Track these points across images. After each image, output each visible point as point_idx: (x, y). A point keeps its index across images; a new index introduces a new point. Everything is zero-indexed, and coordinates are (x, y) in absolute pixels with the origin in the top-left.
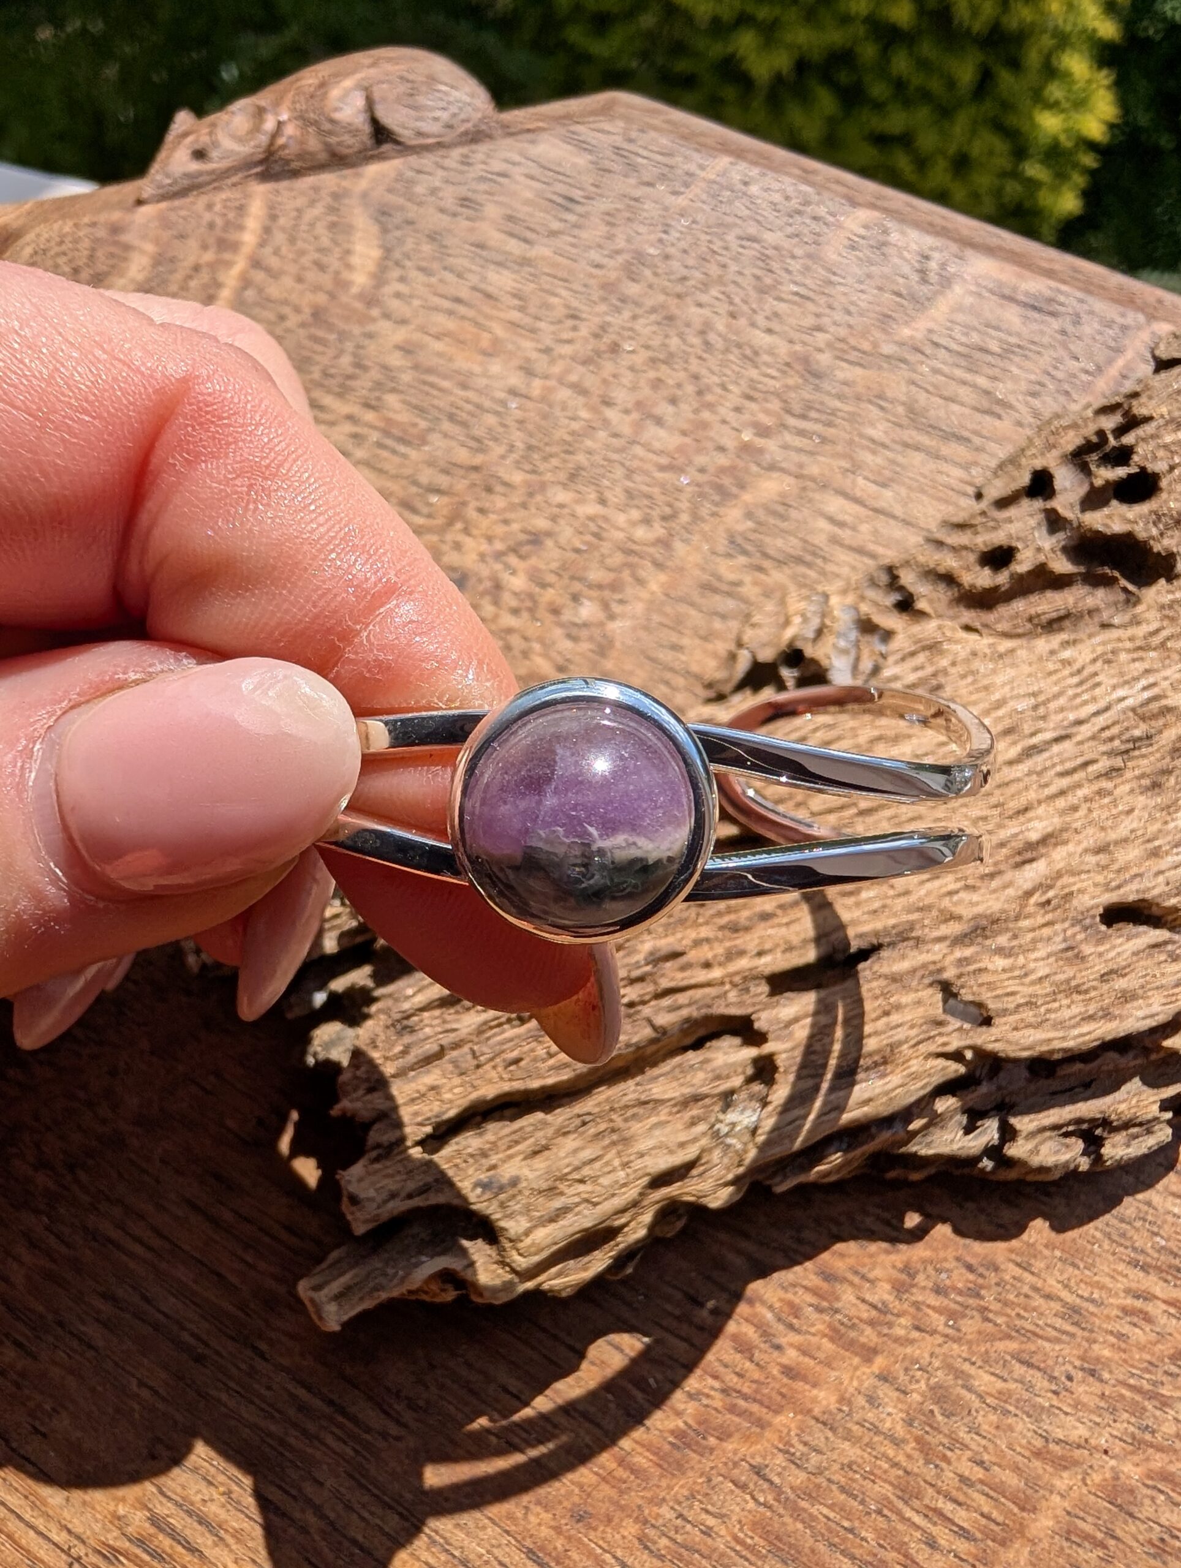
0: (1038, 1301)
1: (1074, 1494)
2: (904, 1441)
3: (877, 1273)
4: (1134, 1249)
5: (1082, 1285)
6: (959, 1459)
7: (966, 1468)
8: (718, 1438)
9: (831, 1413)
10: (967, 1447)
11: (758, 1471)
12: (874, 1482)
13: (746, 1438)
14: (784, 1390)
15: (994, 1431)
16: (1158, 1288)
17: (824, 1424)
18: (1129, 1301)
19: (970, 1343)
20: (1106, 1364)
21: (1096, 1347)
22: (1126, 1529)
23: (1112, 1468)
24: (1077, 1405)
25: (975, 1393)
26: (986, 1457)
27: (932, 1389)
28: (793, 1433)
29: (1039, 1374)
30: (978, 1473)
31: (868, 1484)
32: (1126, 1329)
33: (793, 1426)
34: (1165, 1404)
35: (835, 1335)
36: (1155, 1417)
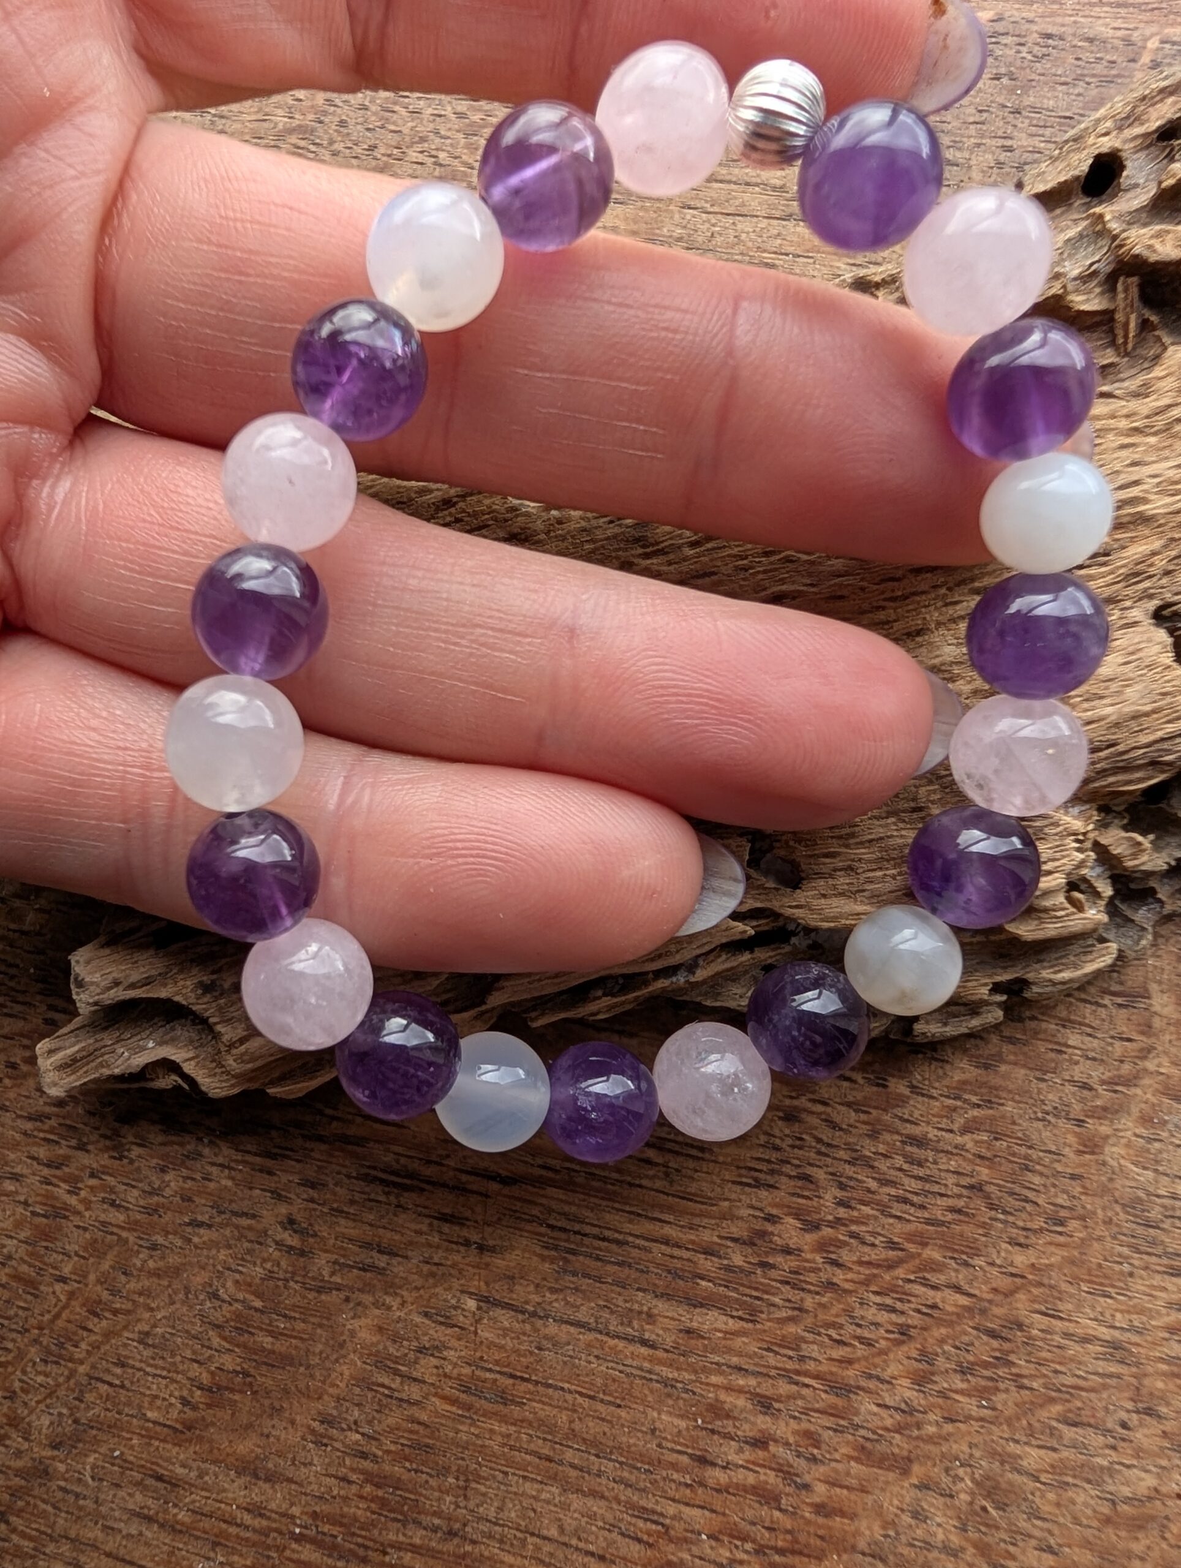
0: (1075, 1349)
3: (892, 1370)
4: (1170, 1255)
6: (1024, 1552)
7: (1034, 1559)
9: (876, 1543)
10: (1030, 1536)
14: (821, 1532)
15: (1053, 1510)
17: (873, 1556)
18: (1174, 1317)
19: (1009, 1420)
20: (1164, 1399)
21: (1147, 1381)
24: (1139, 1453)
25: (1027, 1474)
26: (1053, 1541)
27: (978, 1483)
29: (1090, 1432)
30: (1048, 1560)
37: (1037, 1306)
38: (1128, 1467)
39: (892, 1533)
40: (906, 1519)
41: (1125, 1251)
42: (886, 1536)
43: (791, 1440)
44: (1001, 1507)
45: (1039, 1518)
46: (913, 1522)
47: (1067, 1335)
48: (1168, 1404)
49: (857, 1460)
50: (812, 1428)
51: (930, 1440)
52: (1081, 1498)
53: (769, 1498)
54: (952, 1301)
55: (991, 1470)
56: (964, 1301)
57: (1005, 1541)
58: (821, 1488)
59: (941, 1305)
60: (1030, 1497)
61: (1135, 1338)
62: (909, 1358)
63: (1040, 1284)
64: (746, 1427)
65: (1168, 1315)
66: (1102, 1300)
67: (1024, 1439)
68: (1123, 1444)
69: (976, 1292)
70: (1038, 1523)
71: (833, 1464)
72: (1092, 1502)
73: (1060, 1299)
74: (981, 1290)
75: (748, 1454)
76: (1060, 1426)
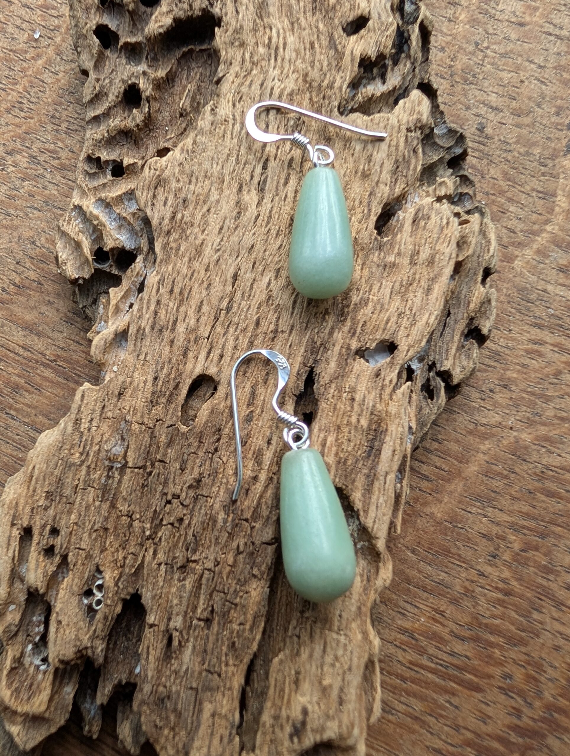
1: (492, 453)
7: (428, 443)
15: (444, 422)
16: (549, 338)
18: (530, 346)
20: (514, 381)
21: (508, 372)
22: (521, 468)
23: (515, 437)
24: (496, 404)
29: (473, 389)
30: (435, 445)
32: (527, 361)
34: (548, 400)
36: (542, 408)
38: (488, 409)
41: (513, 310)
48: (517, 386)
52: (460, 419)
65: (527, 345)
68: (488, 399)
72: (465, 423)
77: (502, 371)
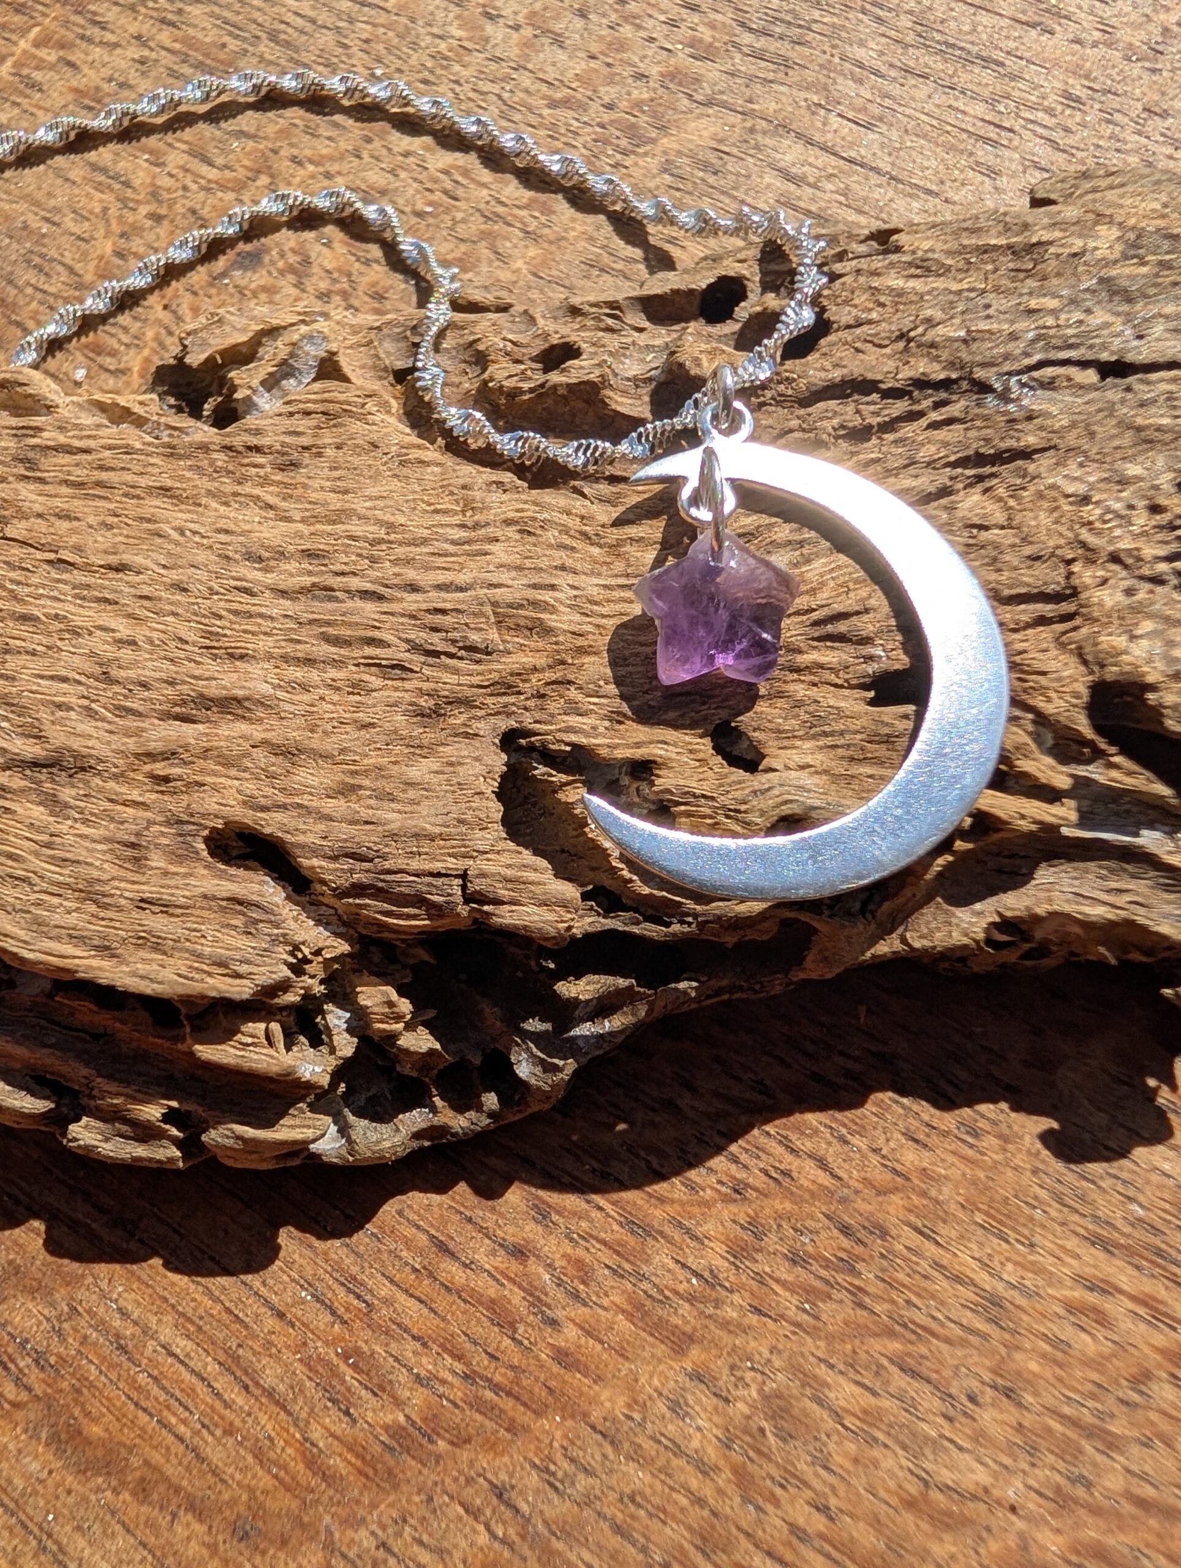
0: (941, 1284)
2: (716, 1469)
3: (709, 1228)
4: (1096, 1218)
5: (1010, 1267)
6: (792, 1502)
7: (803, 1515)
8: (452, 1443)
9: (614, 1420)
10: (806, 1483)
11: (500, 1493)
12: (664, 1523)
13: (492, 1446)
14: (553, 1384)
15: (848, 1465)
16: (1125, 1277)
17: (604, 1436)
18: (1078, 1294)
19: (830, 1338)
20: (1031, 1382)
21: (1019, 1356)
23: (1021, 1535)
24: (980, 1437)
25: (830, 1409)
26: (833, 1502)
27: (766, 1398)
28: (556, 1444)
29: (927, 1388)
30: (819, 1523)
31: (655, 1525)
32: (1067, 1332)
33: (558, 1434)
34: (1111, 1446)
35: (637, 1311)
36: (1095, 1464)
37: (912, 1218)
38: (960, 1449)
39: (637, 1416)
40: (661, 1407)
41: (1043, 1194)
42: (629, 1418)
43: (557, 1264)
44: (785, 1437)
45: (826, 1468)
46: (668, 1414)
47: (938, 1265)
48: (1036, 1394)
49: (630, 1317)
50: (588, 1259)
51: (725, 1325)
52: (888, 1463)
53: (506, 1322)
54: (809, 1173)
55: (788, 1387)
56: (824, 1178)
57: (773, 1479)
58: (571, 1333)
59: (795, 1175)
60: (824, 1437)
61: (1022, 1301)
62: (734, 1221)
63: (924, 1194)
64: (511, 1229)
65: (1071, 1289)
66: (996, 1241)
67: (842, 1367)
68: (963, 1420)
69: (844, 1176)
70: (823, 1472)
71: (599, 1311)
72: (900, 1474)
73: (944, 1221)
74: (851, 1174)
75: (501, 1261)
76: (893, 1369)
77: (1003, 1351)
